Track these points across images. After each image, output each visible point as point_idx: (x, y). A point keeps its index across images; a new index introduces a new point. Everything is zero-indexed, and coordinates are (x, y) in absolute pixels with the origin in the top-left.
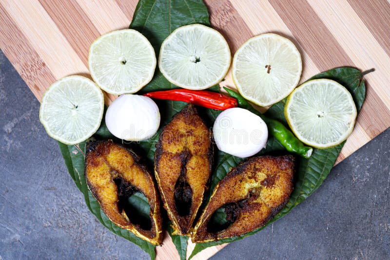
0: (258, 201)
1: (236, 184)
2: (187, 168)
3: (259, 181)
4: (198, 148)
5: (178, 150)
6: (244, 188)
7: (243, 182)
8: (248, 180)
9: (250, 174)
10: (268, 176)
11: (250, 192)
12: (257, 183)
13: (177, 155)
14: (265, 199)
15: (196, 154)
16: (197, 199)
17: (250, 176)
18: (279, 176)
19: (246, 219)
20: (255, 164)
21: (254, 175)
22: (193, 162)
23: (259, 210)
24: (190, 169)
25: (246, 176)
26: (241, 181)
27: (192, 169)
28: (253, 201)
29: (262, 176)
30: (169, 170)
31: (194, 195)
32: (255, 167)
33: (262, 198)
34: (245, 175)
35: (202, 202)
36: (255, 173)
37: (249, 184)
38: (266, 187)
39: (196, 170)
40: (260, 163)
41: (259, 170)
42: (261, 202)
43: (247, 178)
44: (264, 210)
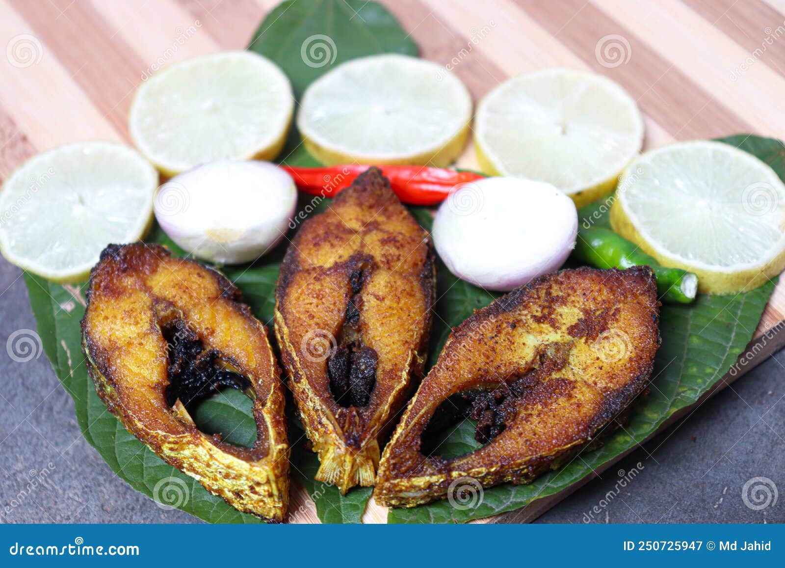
0: (566, 374)
1: (499, 332)
2: (365, 299)
3: (564, 328)
4: (392, 250)
5: (340, 257)
6: (524, 344)
7: (520, 330)
8: (534, 325)
9: (537, 310)
10: (586, 312)
11: (541, 354)
12: (559, 331)
13: (336, 266)
14: (585, 369)
15: (388, 263)
16: (393, 374)
17: (539, 314)
18: (618, 310)
19: (535, 420)
20: (550, 287)
21: (550, 314)
22: (379, 283)
23: (570, 396)
24: (372, 298)
25: (525, 316)
26: (514, 327)
27: (378, 298)
28: (550, 375)
29: (569, 314)
30: (315, 301)
31: (381, 366)
32: (548, 293)
33: (576, 370)
34: (525, 312)
35: (404, 383)
36: (552, 311)
37: (536, 337)
38: (583, 340)
39: (387, 302)
40: (561, 283)
41: (563, 301)
42: (572, 378)
43: (531, 321)
44: (584, 396)
